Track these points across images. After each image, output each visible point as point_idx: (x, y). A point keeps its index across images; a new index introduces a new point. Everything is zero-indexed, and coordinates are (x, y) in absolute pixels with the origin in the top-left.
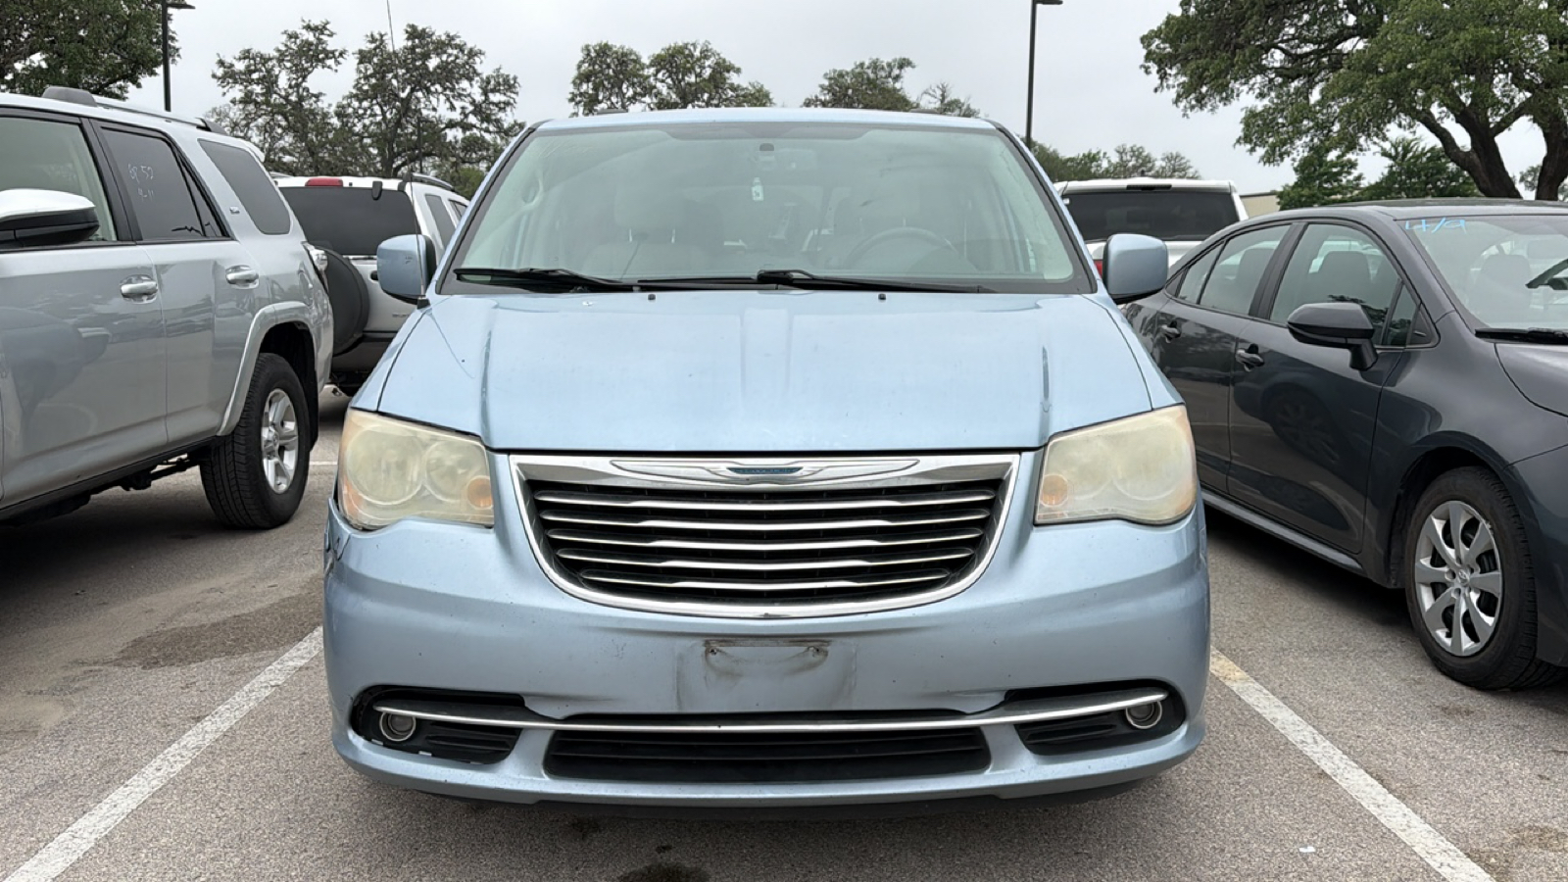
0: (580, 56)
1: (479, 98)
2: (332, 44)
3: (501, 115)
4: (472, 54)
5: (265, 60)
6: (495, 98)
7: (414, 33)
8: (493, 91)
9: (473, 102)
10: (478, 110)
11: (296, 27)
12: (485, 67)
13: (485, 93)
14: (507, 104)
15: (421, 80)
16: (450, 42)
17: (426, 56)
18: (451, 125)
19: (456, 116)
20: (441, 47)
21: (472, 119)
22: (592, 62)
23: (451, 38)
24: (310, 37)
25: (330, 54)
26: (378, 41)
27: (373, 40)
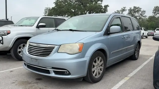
0: (154, 8)
1: (141, 13)
2: (126, 9)
3: (143, 15)
4: (141, 9)
5: (119, 11)
6: (143, 13)
7: (134, 7)
8: (143, 12)
9: (140, 14)
10: (141, 14)
11: (122, 8)
12: (142, 10)
13: (142, 13)
14: (144, 14)
15: (135, 12)
16: (138, 8)
17: (135, 9)
18: (138, 16)
19: (138, 15)
20: (137, 8)
21: (140, 16)
22: (155, 8)
23: (138, 7)
24: (124, 8)
25: (125, 10)
26: (131, 8)
27: (130, 8)
